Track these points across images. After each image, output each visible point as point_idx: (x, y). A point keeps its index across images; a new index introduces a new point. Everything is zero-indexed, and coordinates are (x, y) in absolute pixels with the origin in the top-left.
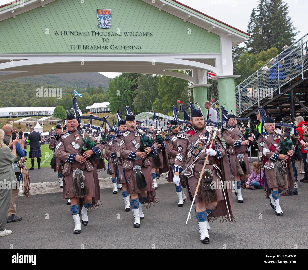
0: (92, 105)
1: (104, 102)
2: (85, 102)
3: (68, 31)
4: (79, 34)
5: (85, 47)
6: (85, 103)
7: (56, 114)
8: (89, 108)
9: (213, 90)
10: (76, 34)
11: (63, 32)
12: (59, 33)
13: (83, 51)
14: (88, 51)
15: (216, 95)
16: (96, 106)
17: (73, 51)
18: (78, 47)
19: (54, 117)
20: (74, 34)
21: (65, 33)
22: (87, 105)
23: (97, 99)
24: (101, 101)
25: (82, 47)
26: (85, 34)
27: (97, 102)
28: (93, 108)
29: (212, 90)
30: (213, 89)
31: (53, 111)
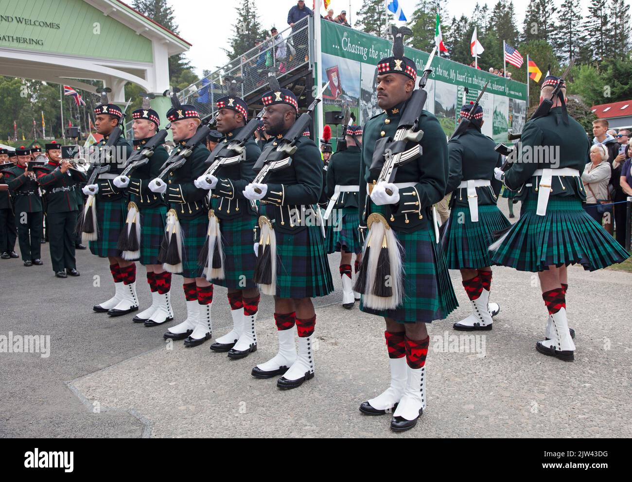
9: (71, 112)
15: (75, 119)
29: (69, 111)
30: (71, 109)
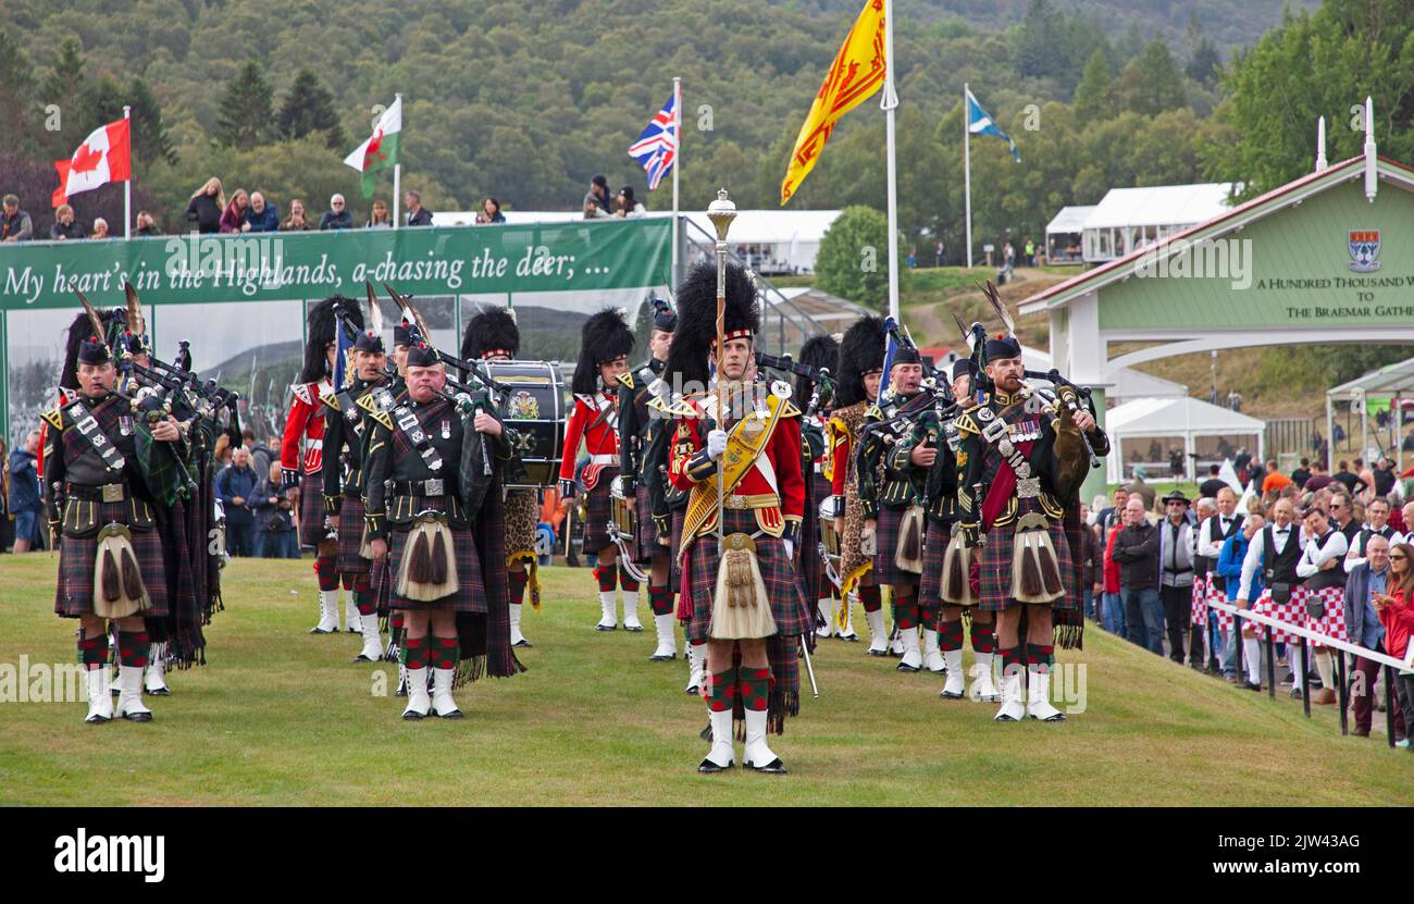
0: (1094, 199)
1: (1191, 181)
2: (1037, 174)
3: (1284, 278)
4: (1309, 284)
5: (1321, 312)
6: (1038, 183)
7: (835, 272)
8: (1069, 229)
10: (1303, 284)
11: (1275, 281)
12: (1267, 284)
13: (1314, 320)
14: (1327, 320)
16: (1124, 207)
17: (1294, 321)
18: (1305, 313)
19: (821, 288)
20: (1298, 284)
21: (1279, 283)
22: (1055, 197)
23: (1138, 151)
24: (1163, 170)
25: (1313, 313)
26: (1321, 284)
27: (1130, 183)
28: (1105, 230)
31: (816, 249)
